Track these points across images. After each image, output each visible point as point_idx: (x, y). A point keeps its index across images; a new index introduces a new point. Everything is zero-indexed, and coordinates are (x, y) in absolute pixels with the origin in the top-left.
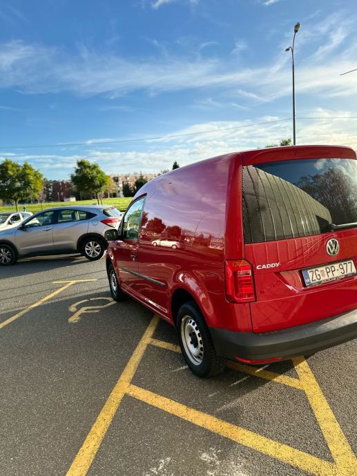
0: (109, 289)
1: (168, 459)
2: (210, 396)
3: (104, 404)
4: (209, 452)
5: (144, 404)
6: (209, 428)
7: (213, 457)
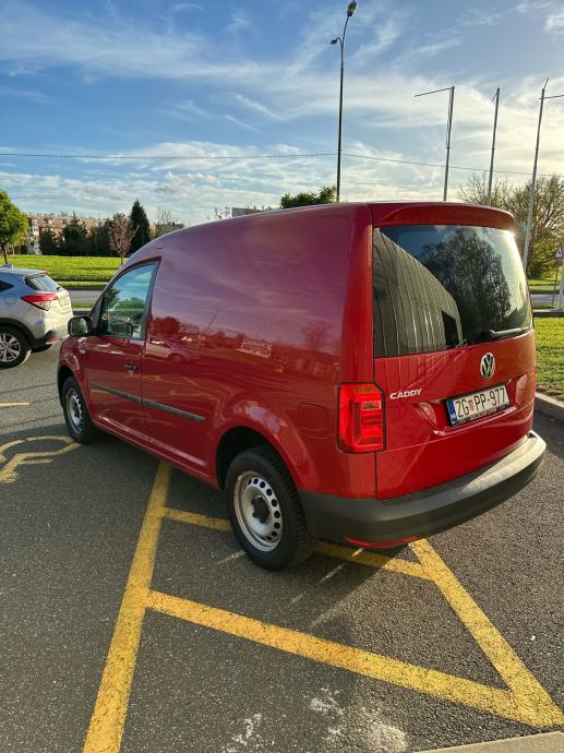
0: (61, 420)
1: (258, 716)
2: (294, 601)
3: (113, 631)
4: (321, 696)
5: (187, 625)
6: (310, 655)
7: (330, 703)
